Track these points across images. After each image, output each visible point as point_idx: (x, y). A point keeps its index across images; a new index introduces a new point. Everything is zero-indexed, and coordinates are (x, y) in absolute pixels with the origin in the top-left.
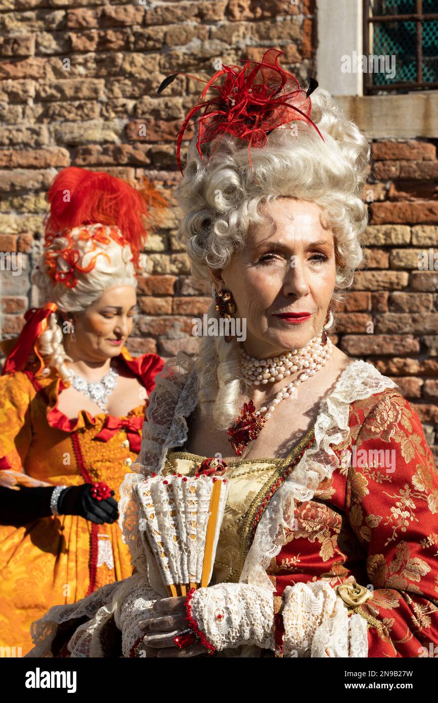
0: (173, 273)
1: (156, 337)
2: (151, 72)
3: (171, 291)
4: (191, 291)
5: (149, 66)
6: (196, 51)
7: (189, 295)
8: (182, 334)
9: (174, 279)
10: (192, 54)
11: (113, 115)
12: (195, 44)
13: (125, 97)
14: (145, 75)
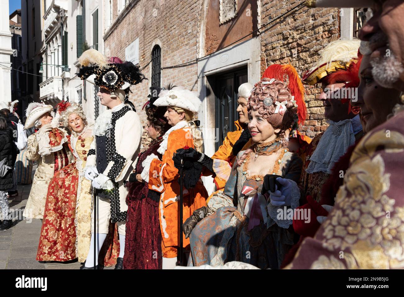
0: (309, 114)
1: (305, 132)
2: (306, 57)
3: (309, 119)
4: (312, 119)
5: (306, 56)
6: (315, 50)
7: (312, 120)
8: (310, 131)
9: (309, 115)
10: (314, 51)
11: (299, 70)
12: (315, 47)
13: (302, 65)
14: (305, 58)
